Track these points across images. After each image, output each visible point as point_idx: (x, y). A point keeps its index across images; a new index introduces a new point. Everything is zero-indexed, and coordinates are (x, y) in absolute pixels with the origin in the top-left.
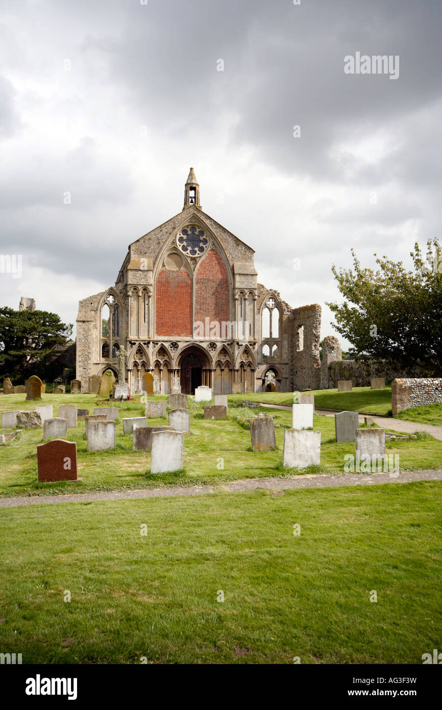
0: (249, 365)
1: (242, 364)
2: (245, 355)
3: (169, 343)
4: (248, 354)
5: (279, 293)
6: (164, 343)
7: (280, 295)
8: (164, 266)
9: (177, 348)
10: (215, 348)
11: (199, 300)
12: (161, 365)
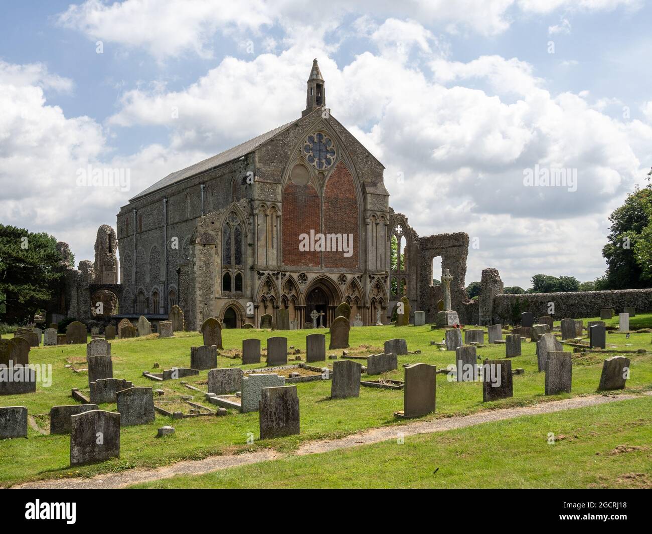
0: (380, 302)
1: (373, 301)
2: (376, 290)
3: (298, 274)
4: (379, 288)
5: (407, 219)
6: (292, 274)
7: (408, 220)
8: (289, 179)
9: (305, 280)
10: (344, 281)
11: (328, 223)
12: (288, 300)
